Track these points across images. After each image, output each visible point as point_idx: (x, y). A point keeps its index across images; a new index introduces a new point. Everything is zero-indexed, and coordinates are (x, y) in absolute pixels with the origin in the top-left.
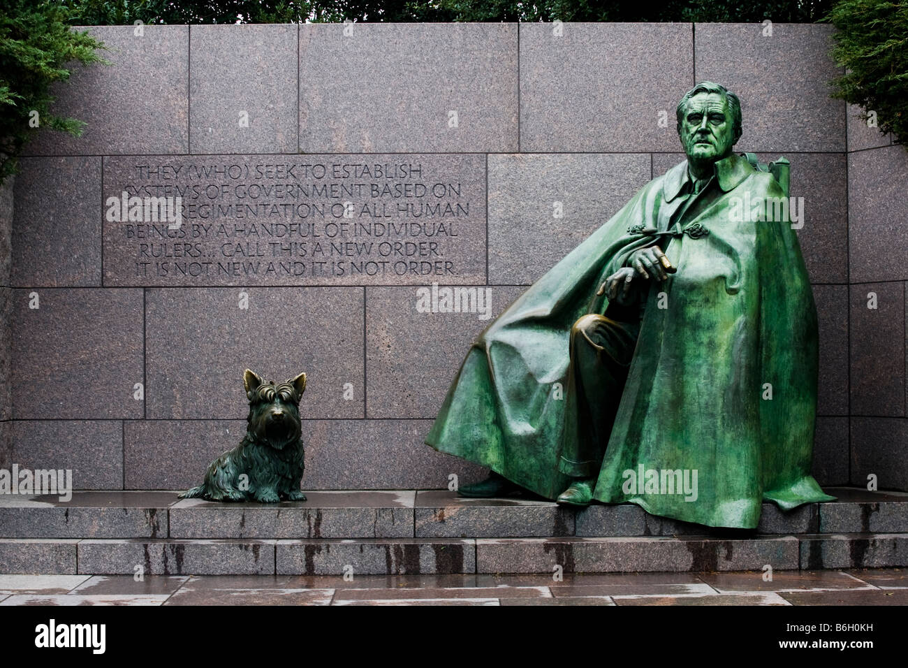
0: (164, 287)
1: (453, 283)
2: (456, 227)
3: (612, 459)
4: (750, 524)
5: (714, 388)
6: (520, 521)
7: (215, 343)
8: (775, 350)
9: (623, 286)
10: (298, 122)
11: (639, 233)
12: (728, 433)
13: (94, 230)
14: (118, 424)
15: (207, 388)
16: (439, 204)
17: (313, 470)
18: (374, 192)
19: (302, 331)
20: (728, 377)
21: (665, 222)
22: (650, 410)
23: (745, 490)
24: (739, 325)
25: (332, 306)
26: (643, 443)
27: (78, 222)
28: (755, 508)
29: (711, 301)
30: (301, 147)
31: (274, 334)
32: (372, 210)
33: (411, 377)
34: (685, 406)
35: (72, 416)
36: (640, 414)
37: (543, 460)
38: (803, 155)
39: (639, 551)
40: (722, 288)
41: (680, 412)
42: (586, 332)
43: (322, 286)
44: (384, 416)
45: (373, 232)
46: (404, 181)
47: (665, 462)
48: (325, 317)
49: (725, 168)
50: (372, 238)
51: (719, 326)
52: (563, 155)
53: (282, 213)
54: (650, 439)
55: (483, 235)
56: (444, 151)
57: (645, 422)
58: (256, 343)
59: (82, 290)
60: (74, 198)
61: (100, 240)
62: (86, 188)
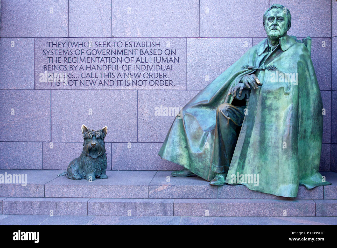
0: (59, 90)
1: (172, 89)
2: (174, 67)
3: (233, 166)
4: (294, 196)
5: (278, 136)
6: (194, 192)
7: (79, 112)
8: (305, 119)
9: (239, 91)
10: (112, 25)
11: (246, 69)
12: (284, 155)
13: (31, 67)
14: (40, 144)
15: (76, 129)
16: (167, 58)
17: (117, 162)
18: (142, 53)
19: (113, 108)
20: (284, 131)
21: (258, 64)
22: (250, 145)
23: (292, 180)
24: (289, 108)
25: (125, 98)
26: (247, 159)
27: (25, 64)
28: (296, 188)
29: (277, 98)
30: (113, 35)
31: (102, 109)
32: (140, 60)
33: (156, 126)
34: (266, 143)
35: (22, 140)
36: (246, 146)
37: (205, 164)
38: (313, 38)
39: (245, 207)
40: (282, 92)
41: (263, 145)
42: (223, 111)
43: (121, 90)
44: (145, 141)
45: (141, 69)
46: (153, 48)
47: (257, 167)
48: (122, 102)
49: (284, 41)
50: (141, 71)
51: (280, 109)
52: (217, 38)
53: (105, 61)
54: (250, 157)
55: (185, 70)
56: (169, 36)
57: (248, 150)
58: (95, 112)
59: (26, 91)
60: (23, 55)
61: (33, 71)
62: (28, 50)
